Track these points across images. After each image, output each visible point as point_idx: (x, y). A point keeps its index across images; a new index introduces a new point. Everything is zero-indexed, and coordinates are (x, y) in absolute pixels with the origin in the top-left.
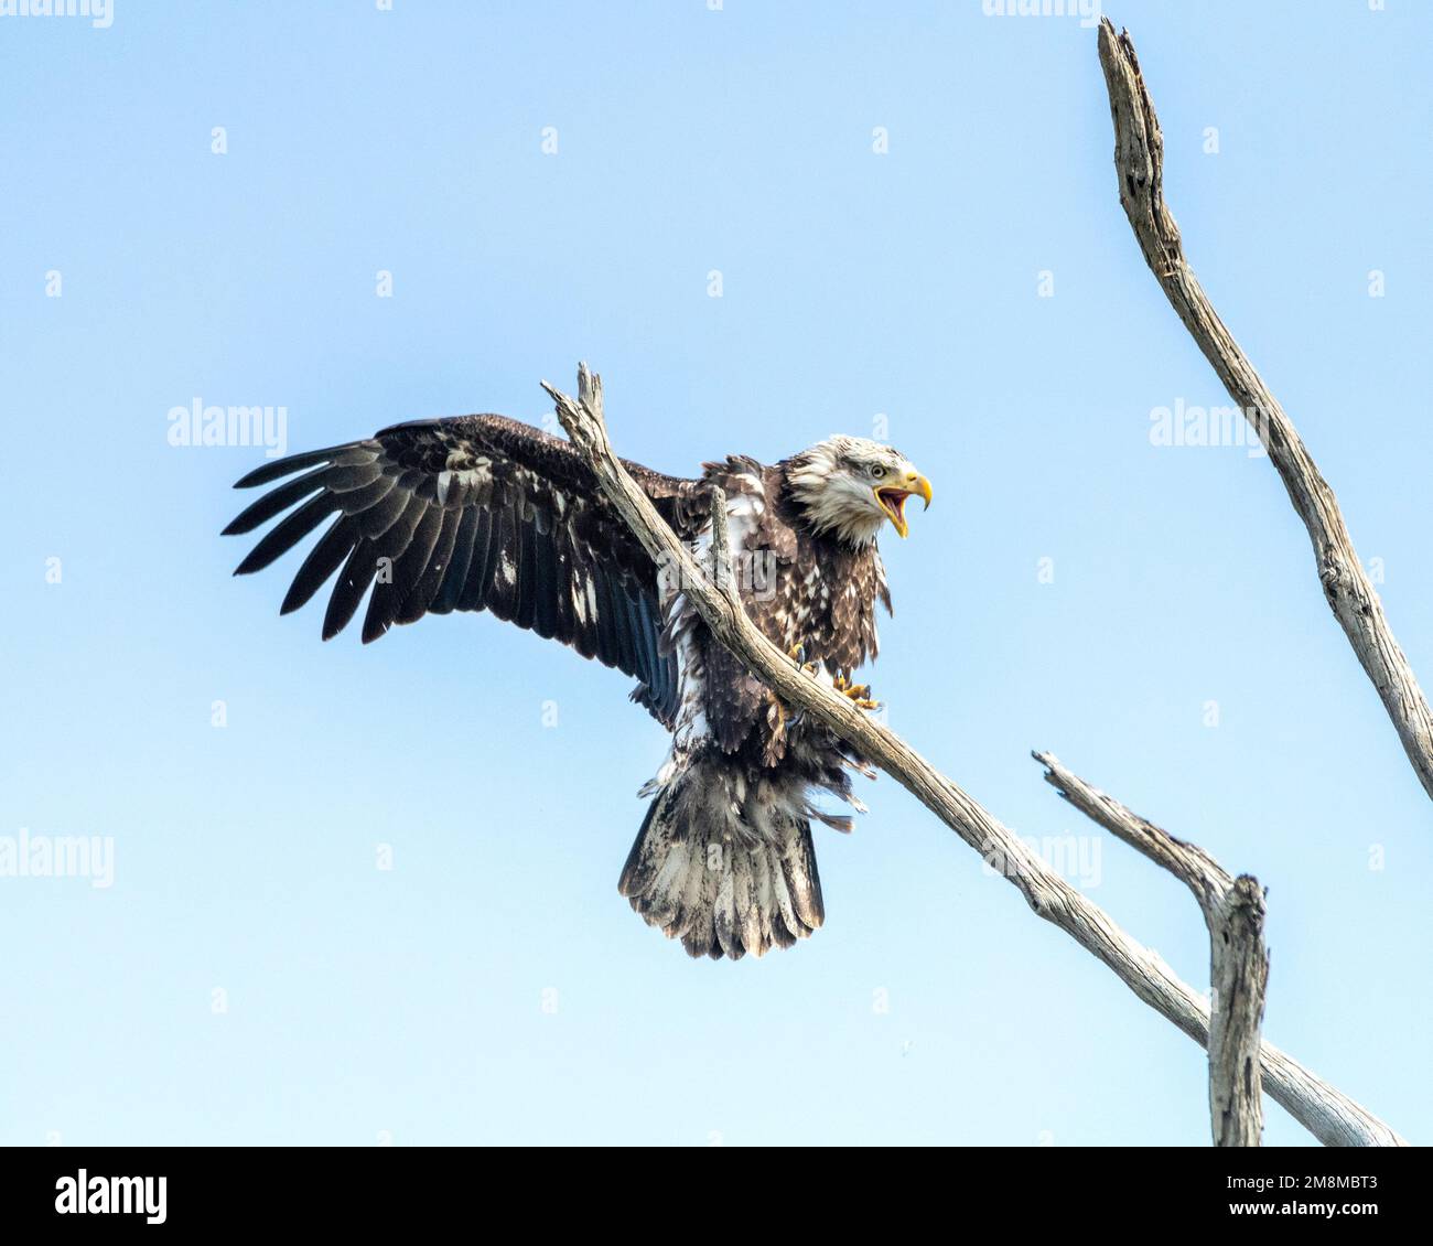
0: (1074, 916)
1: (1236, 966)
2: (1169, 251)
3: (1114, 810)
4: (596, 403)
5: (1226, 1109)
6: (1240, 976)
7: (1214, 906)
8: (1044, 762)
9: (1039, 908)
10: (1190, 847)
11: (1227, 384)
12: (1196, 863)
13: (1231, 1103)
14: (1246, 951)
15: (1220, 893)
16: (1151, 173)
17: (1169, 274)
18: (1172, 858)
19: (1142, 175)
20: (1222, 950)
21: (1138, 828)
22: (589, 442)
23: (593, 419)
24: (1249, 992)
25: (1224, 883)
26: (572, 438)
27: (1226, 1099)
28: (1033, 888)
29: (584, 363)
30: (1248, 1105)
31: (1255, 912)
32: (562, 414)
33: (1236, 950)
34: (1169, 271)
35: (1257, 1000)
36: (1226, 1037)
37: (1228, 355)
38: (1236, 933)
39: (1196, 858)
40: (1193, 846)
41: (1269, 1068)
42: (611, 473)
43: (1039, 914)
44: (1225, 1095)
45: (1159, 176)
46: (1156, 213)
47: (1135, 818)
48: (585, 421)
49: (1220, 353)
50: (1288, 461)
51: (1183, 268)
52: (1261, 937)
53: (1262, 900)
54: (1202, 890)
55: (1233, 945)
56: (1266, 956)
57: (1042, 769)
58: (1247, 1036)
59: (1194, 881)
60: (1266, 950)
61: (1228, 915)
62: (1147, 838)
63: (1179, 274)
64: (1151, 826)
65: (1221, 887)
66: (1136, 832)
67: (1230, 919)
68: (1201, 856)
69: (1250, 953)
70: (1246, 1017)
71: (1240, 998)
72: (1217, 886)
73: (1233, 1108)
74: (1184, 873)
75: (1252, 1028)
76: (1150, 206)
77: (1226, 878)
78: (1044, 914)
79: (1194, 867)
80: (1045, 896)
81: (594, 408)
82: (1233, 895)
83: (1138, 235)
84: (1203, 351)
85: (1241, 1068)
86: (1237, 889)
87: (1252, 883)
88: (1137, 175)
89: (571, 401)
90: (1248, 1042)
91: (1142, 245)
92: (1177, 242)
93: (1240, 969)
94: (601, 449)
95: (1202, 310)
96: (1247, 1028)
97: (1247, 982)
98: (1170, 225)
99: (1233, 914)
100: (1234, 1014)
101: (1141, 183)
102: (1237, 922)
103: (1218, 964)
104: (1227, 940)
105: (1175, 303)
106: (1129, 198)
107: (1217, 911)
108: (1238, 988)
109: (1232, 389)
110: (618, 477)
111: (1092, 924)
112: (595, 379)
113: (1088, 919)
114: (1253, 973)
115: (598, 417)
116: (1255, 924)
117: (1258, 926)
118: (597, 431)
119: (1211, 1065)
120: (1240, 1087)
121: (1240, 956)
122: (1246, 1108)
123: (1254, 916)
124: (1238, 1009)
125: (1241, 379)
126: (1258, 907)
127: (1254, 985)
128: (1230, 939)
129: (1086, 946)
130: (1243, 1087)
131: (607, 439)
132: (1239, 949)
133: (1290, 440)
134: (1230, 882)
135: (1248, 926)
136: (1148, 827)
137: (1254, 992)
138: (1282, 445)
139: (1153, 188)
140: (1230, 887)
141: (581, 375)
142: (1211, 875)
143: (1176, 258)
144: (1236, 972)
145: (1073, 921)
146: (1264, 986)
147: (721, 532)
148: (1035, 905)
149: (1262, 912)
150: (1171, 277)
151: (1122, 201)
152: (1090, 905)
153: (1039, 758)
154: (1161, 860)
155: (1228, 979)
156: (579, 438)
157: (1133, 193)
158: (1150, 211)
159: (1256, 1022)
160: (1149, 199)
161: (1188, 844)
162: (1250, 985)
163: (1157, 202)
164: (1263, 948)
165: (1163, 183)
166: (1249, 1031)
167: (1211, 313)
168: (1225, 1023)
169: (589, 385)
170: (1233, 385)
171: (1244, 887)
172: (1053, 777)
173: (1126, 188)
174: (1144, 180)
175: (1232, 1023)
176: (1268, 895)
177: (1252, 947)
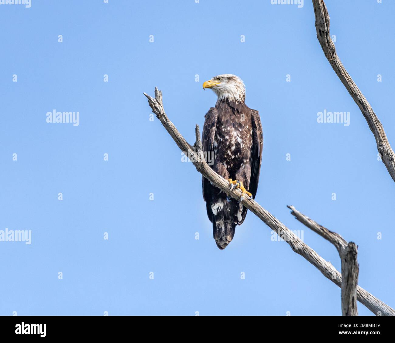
0: (305, 252)
1: (349, 269)
2: (332, 52)
3: (312, 223)
4: (160, 99)
5: (347, 312)
6: (350, 272)
7: (342, 251)
8: (291, 209)
9: (295, 250)
10: (335, 234)
11: (350, 92)
12: (337, 238)
13: (348, 310)
14: (352, 265)
15: (344, 247)
16: (326, 29)
17: (332, 59)
18: (329, 237)
19: (324, 29)
20: (345, 265)
21: (319, 228)
22: (158, 111)
23: (159, 104)
24: (353, 277)
25: (345, 244)
26: (153, 110)
27: (347, 309)
28: (293, 244)
29: (157, 87)
30: (353, 311)
31: (354, 253)
32: (150, 103)
33: (349, 265)
34: (332, 58)
35: (355, 279)
36: (346, 291)
37: (350, 83)
38: (349, 259)
39: (336, 237)
40: (336, 233)
41: (364, 297)
42: (165, 121)
43: (295, 252)
44: (346, 307)
45: (328, 30)
46: (328, 41)
47: (318, 225)
48: (157, 104)
49: (347, 83)
50: (368, 115)
51: (336, 57)
52: (356, 260)
53: (356, 249)
54: (338, 246)
55: (348, 263)
56: (358, 266)
57: (290, 211)
58: (352, 290)
59: (336, 244)
60: (358, 264)
61: (346, 254)
62: (322, 231)
63: (335, 59)
64: (323, 227)
65: (344, 246)
66: (318, 229)
67: (347, 255)
68: (338, 236)
69: (353, 265)
70: (352, 284)
71: (350, 279)
72: (343, 245)
73: (349, 312)
74: (333, 242)
75: (354, 288)
76: (326, 39)
77: (345, 243)
78: (296, 251)
79: (336, 240)
80: (297, 246)
81: (160, 101)
82: (348, 248)
83: (322, 47)
84: (342, 82)
85: (351, 300)
86: (349, 246)
87: (353, 244)
88: (322, 29)
89: (153, 99)
90: (353, 292)
91: (324, 50)
92: (334, 49)
93: (350, 270)
94: (162, 113)
95: (342, 70)
96: (352, 288)
97: (352, 274)
98: (332, 44)
99: (348, 254)
100: (349, 283)
101: (323, 32)
102: (349, 256)
103: (343, 268)
104: (346, 261)
105: (334, 68)
106: (320, 36)
107: (343, 253)
108: (350, 276)
109: (351, 93)
110: (167, 121)
111: (311, 254)
112: (160, 92)
113: (310, 253)
114: (354, 271)
115: (161, 104)
116: (354, 257)
117: (355, 257)
118: (161, 107)
119: (342, 299)
120: (351, 305)
121: (350, 266)
122: (352, 312)
123: (354, 254)
124: (350, 282)
125: (354, 91)
126: (355, 251)
127: (354, 275)
128: (347, 261)
129: (309, 261)
130: (352, 306)
131: (164, 110)
132: (350, 264)
133: (369, 109)
134: (347, 244)
135: (352, 257)
136: (322, 228)
137: (354, 277)
138: (366, 110)
139: (327, 33)
140: (347, 245)
141: (156, 91)
142: (341, 242)
143: (334, 54)
144: (349, 271)
145: (305, 253)
146: (358, 275)
147: (198, 138)
148: (294, 249)
149: (356, 253)
150: (333, 60)
151: (318, 37)
152: (310, 249)
153: (289, 207)
154: (326, 237)
155: (347, 273)
156: (155, 110)
157: (321, 35)
158: (326, 40)
159: (355, 286)
160: (326, 37)
161: (334, 233)
162: (353, 275)
163: (328, 38)
164: (357, 264)
165: (330, 32)
166: (353, 289)
167: (345, 71)
168: (346, 286)
169: (158, 94)
170: (352, 92)
171: (351, 246)
172: (293, 213)
173: (319, 34)
174: (324, 31)
175: (348, 286)
176: (358, 248)
177: (354, 264)
